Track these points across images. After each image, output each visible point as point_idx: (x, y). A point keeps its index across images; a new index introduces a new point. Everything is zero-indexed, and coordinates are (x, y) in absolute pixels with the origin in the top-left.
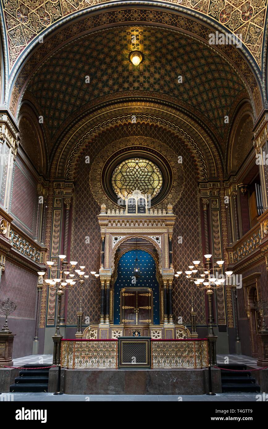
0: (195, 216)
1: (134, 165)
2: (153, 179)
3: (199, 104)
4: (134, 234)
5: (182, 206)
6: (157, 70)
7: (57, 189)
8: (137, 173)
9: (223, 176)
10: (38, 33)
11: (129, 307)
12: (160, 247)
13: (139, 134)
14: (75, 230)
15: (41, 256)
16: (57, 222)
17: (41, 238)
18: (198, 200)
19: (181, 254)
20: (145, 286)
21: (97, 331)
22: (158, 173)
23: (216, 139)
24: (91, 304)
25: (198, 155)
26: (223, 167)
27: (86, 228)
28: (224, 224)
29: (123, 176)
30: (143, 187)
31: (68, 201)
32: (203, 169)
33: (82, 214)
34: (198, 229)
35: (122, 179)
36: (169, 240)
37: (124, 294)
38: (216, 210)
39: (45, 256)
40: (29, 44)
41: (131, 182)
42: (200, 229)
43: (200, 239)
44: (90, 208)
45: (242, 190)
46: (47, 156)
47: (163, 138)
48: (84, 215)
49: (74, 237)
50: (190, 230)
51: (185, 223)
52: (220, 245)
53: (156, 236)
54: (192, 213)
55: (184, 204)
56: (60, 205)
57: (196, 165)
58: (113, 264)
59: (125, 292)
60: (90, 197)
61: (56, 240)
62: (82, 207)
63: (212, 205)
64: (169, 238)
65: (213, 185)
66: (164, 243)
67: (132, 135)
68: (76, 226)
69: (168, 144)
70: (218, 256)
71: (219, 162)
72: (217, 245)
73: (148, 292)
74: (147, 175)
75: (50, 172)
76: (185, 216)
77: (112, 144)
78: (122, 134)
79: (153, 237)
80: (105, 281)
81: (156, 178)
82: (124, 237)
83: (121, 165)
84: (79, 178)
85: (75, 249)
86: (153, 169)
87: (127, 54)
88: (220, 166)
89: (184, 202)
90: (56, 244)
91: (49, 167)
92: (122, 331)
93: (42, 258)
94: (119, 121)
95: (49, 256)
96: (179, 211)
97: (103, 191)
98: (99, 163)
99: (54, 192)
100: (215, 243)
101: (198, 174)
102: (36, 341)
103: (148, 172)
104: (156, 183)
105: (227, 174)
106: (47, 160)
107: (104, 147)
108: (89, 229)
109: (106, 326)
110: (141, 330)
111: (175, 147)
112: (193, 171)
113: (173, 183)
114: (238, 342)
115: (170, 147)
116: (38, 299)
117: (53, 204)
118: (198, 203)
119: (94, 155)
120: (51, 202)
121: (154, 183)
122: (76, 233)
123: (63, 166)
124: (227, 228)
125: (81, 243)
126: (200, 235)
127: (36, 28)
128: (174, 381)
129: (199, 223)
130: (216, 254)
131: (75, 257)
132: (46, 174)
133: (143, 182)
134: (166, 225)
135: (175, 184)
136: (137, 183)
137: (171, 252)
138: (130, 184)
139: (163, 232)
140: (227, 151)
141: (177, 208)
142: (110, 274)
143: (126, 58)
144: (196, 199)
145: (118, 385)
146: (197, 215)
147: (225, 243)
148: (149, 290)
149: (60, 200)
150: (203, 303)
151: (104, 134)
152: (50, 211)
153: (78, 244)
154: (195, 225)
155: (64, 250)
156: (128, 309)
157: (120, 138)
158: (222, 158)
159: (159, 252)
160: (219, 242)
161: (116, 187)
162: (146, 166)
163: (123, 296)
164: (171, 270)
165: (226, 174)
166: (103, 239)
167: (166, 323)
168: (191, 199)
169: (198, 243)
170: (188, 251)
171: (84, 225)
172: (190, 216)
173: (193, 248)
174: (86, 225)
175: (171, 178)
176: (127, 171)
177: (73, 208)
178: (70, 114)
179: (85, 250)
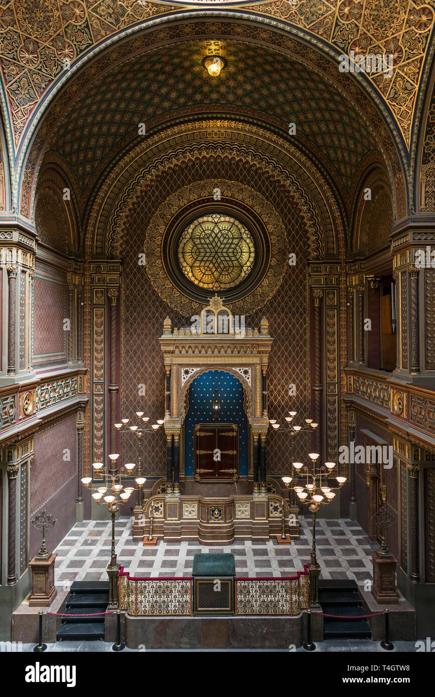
0: (301, 314)
1: (211, 226)
2: (240, 250)
3: (314, 134)
4: (212, 365)
5: (283, 298)
6: (248, 80)
7: (95, 274)
8: (216, 240)
9: (346, 252)
10: (55, 77)
11: (206, 452)
12: (250, 385)
13: (219, 174)
14: (126, 336)
15: (79, 382)
16: (99, 327)
17: (78, 353)
18: (307, 288)
19: (279, 373)
20: (229, 421)
21: (162, 503)
22: (248, 241)
23: (338, 190)
24: (153, 447)
25: (309, 214)
26: (346, 237)
27: (142, 333)
28: (344, 330)
29: (195, 245)
30: (225, 263)
31: (113, 293)
32: (317, 240)
33: (135, 311)
34: (305, 335)
35: (193, 251)
36: (262, 374)
37: (198, 433)
38: (332, 307)
39: (85, 379)
40: (42, 97)
41: (208, 254)
42: (308, 335)
43: (308, 350)
44: (146, 302)
45: (372, 284)
46: (77, 222)
47: (256, 183)
48: (138, 313)
49: (125, 347)
50: (294, 337)
51: (286, 325)
52: (336, 362)
53: (244, 369)
54: (297, 309)
55: (286, 296)
56: (102, 301)
57: (307, 232)
58: (183, 410)
59: (200, 430)
60: (146, 284)
61: (99, 347)
62: (135, 300)
63: (327, 299)
64: (262, 371)
65: (331, 268)
66: (255, 380)
67: (208, 178)
68: (127, 330)
69: (263, 194)
70: (332, 380)
71: (340, 228)
72: (332, 363)
73: (232, 430)
74: (232, 243)
75: (84, 245)
76: (286, 314)
77: (177, 193)
78: (193, 175)
79: (240, 370)
80: (173, 436)
81: (245, 249)
82: (199, 369)
83: (192, 226)
84: (128, 252)
85: (127, 366)
86: (241, 233)
87: (199, 59)
88: (341, 235)
89: (286, 292)
90: (99, 362)
91: (82, 238)
92: (196, 505)
93: (81, 384)
94: (188, 154)
95: (90, 380)
96: (279, 306)
97: (165, 273)
98: (159, 226)
99: (93, 280)
100: (329, 359)
101: (309, 246)
102: (80, 503)
103: (233, 238)
104: (245, 256)
105: (352, 251)
106: (78, 228)
107: (165, 199)
108: (146, 335)
109: (175, 499)
110: (222, 507)
111: (275, 198)
112: (301, 240)
113: (271, 261)
114: (353, 503)
115: (267, 198)
116: (79, 444)
117: (91, 298)
118: (307, 294)
119: (150, 212)
120: (87, 295)
121: (242, 258)
122: (128, 341)
123: (104, 236)
124: (347, 336)
125: (135, 356)
126: (308, 344)
127: (51, 70)
128: (264, 632)
129: (307, 325)
130: (329, 377)
131: (127, 378)
132: (79, 250)
133: (225, 254)
134: (259, 352)
135: (273, 262)
136: (216, 256)
137: (265, 393)
138: (205, 259)
139: (254, 362)
140: (354, 216)
141: (275, 301)
142: (178, 426)
143: (198, 64)
144: (305, 286)
145: (194, 636)
146: (305, 313)
147: (343, 360)
148: (234, 426)
149: (102, 292)
150: (308, 444)
151: (165, 175)
152: (87, 310)
153: (131, 358)
154: (301, 329)
155: (111, 369)
156: (205, 454)
157: (190, 182)
158: (346, 223)
159: (248, 393)
160: (335, 359)
161: (185, 264)
162: (230, 229)
163: (197, 436)
164: (265, 420)
165: (350, 251)
166: (168, 373)
167: (256, 495)
168: (297, 286)
169: (305, 357)
170: (290, 368)
171: (139, 328)
172: (294, 314)
173: (297, 364)
174: (142, 329)
175: (268, 251)
176: (201, 236)
177: (122, 302)
178: (110, 148)
179: (142, 366)
